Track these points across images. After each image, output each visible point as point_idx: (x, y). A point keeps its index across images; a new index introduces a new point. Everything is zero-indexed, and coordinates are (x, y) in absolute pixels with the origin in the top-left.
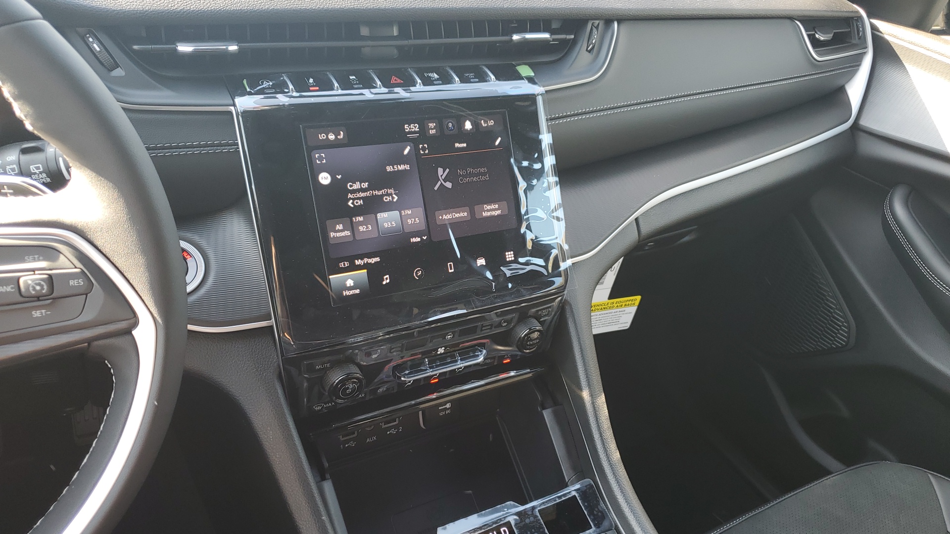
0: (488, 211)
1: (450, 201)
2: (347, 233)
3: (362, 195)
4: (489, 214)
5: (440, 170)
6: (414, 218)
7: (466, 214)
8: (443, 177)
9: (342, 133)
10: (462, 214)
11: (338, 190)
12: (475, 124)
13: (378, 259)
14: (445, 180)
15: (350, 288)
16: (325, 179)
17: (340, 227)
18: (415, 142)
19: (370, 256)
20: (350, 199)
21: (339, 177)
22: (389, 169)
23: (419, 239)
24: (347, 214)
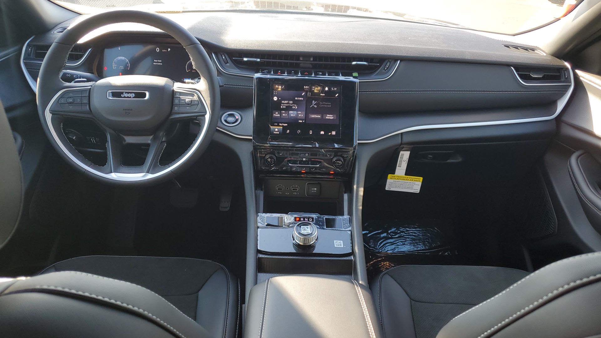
0: (328, 117)
1: (315, 111)
2: (279, 115)
4: (328, 118)
5: (313, 101)
6: (301, 115)
7: (320, 116)
8: (314, 104)
10: (318, 116)
11: (279, 103)
12: (329, 89)
13: (287, 125)
14: (315, 105)
15: (276, 131)
16: (275, 99)
17: (277, 113)
18: (306, 92)
19: (284, 123)
20: (282, 105)
22: (296, 98)
23: (301, 121)
24: (279, 110)
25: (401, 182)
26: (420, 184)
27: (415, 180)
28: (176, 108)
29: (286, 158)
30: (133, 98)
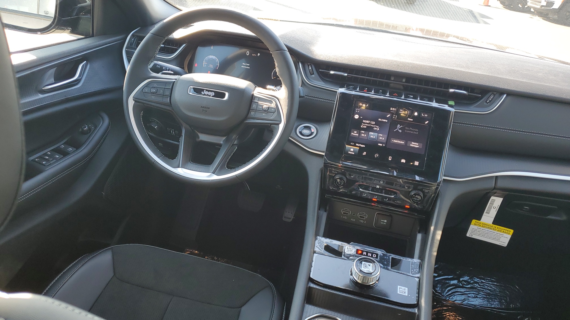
0: (413, 144)
1: (398, 136)
2: (357, 135)
3: (367, 125)
4: (413, 146)
5: (399, 125)
6: (382, 138)
7: (403, 143)
8: (399, 128)
9: (368, 105)
10: (402, 142)
11: (360, 121)
12: (419, 114)
13: (364, 146)
14: (399, 129)
15: (351, 152)
16: (357, 117)
17: (356, 132)
18: (392, 114)
19: (362, 144)
20: (362, 125)
21: (361, 117)
22: (380, 120)
23: (381, 145)
24: (359, 129)
25: (486, 231)
26: (509, 237)
27: (503, 232)
28: (252, 113)
29: (357, 182)
30: (213, 96)
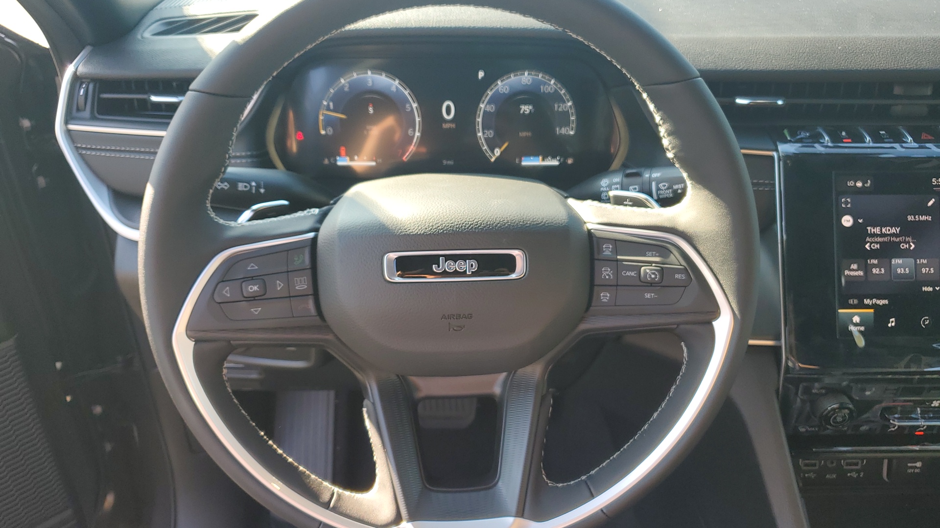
2: (861, 273)
3: (880, 239)
6: (929, 268)
9: (869, 181)
11: (858, 233)
13: (886, 302)
15: (856, 325)
16: (847, 221)
17: (854, 266)
19: (879, 297)
20: (869, 242)
21: (861, 221)
22: (910, 218)
23: (931, 289)
24: (862, 256)
28: (605, 296)
29: (880, 402)
30: (474, 274)
